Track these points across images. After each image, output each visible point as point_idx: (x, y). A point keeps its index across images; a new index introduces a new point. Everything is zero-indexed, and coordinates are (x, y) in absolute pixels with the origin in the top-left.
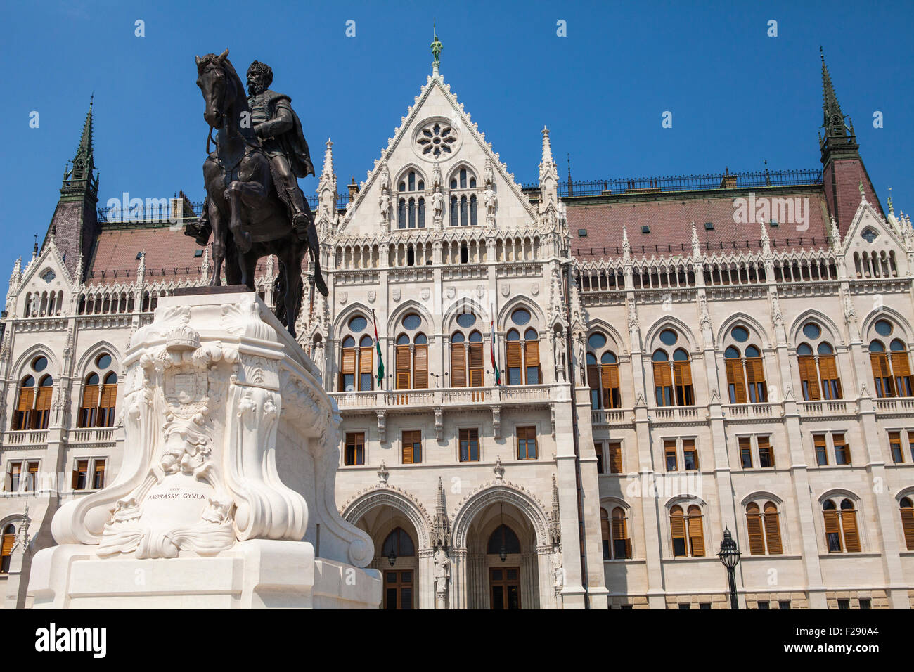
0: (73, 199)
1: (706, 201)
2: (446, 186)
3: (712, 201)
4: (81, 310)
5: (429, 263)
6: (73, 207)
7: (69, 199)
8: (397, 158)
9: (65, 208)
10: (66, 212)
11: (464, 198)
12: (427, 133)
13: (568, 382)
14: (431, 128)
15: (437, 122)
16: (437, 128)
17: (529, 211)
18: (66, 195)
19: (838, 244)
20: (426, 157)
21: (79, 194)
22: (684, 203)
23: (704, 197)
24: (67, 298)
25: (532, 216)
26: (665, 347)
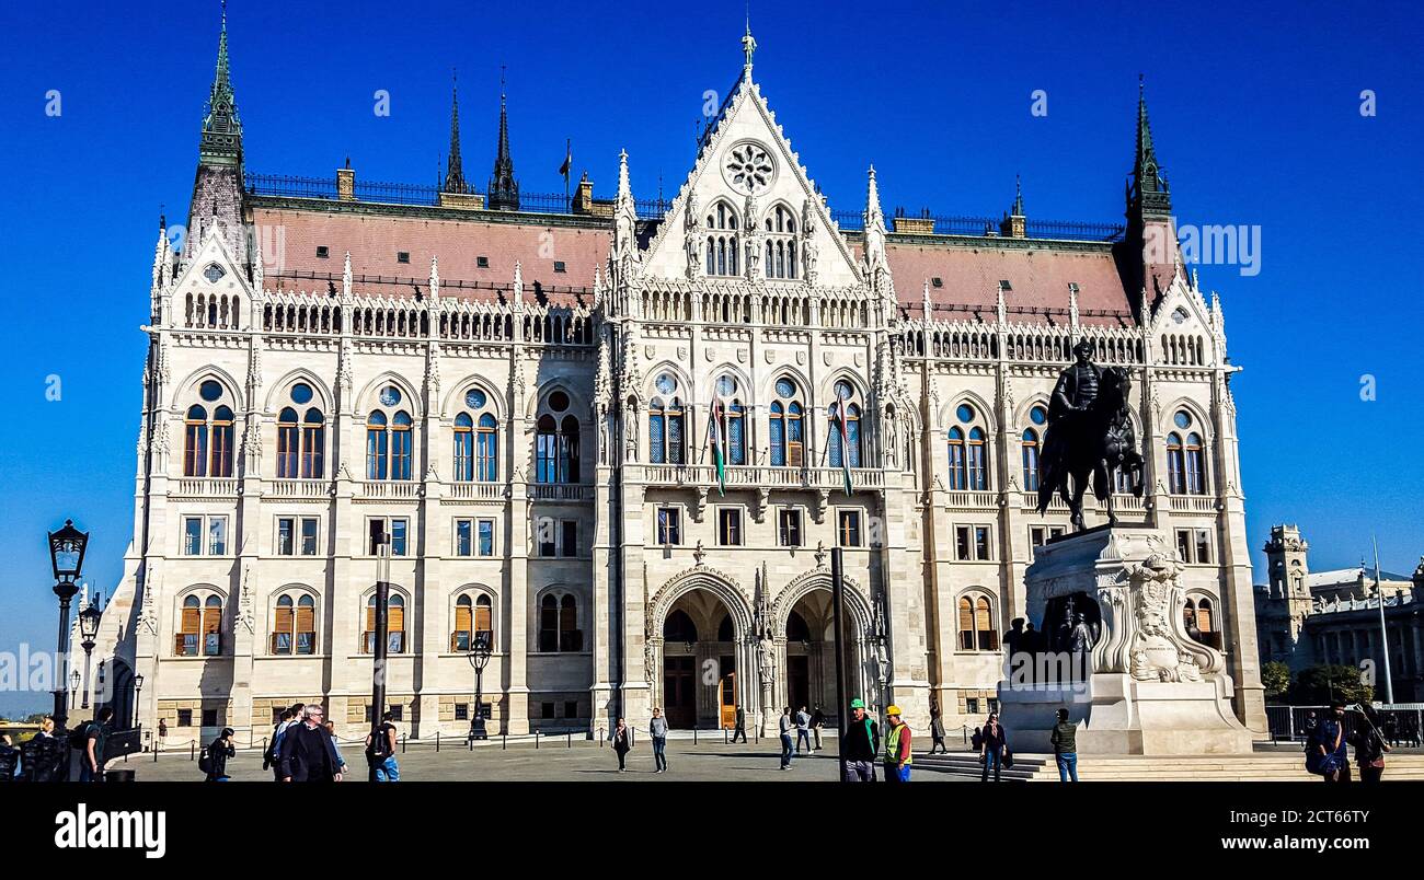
0: (223, 161)
1: (1000, 251)
2: (762, 226)
3: (1007, 251)
4: (267, 323)
5: (747, 320)
6: (223, 174)
7: (215, 160)
8: (706, 186)
9: (212, 173)
10: (213, 180)
11: (780, 243)
12: (737, 155)
13: (912, 472)
14: (742, 151)
15: (750, 144)
16: (750, 152)
17: (853, 268)
18: (209, 154)
19: (1146, 323)
20: (737, 187)
21: (228, 155)
22: (976, 252)
23: (998, 246)
24: (244, 305)
25: (857, 275)
26: (962, 425)
